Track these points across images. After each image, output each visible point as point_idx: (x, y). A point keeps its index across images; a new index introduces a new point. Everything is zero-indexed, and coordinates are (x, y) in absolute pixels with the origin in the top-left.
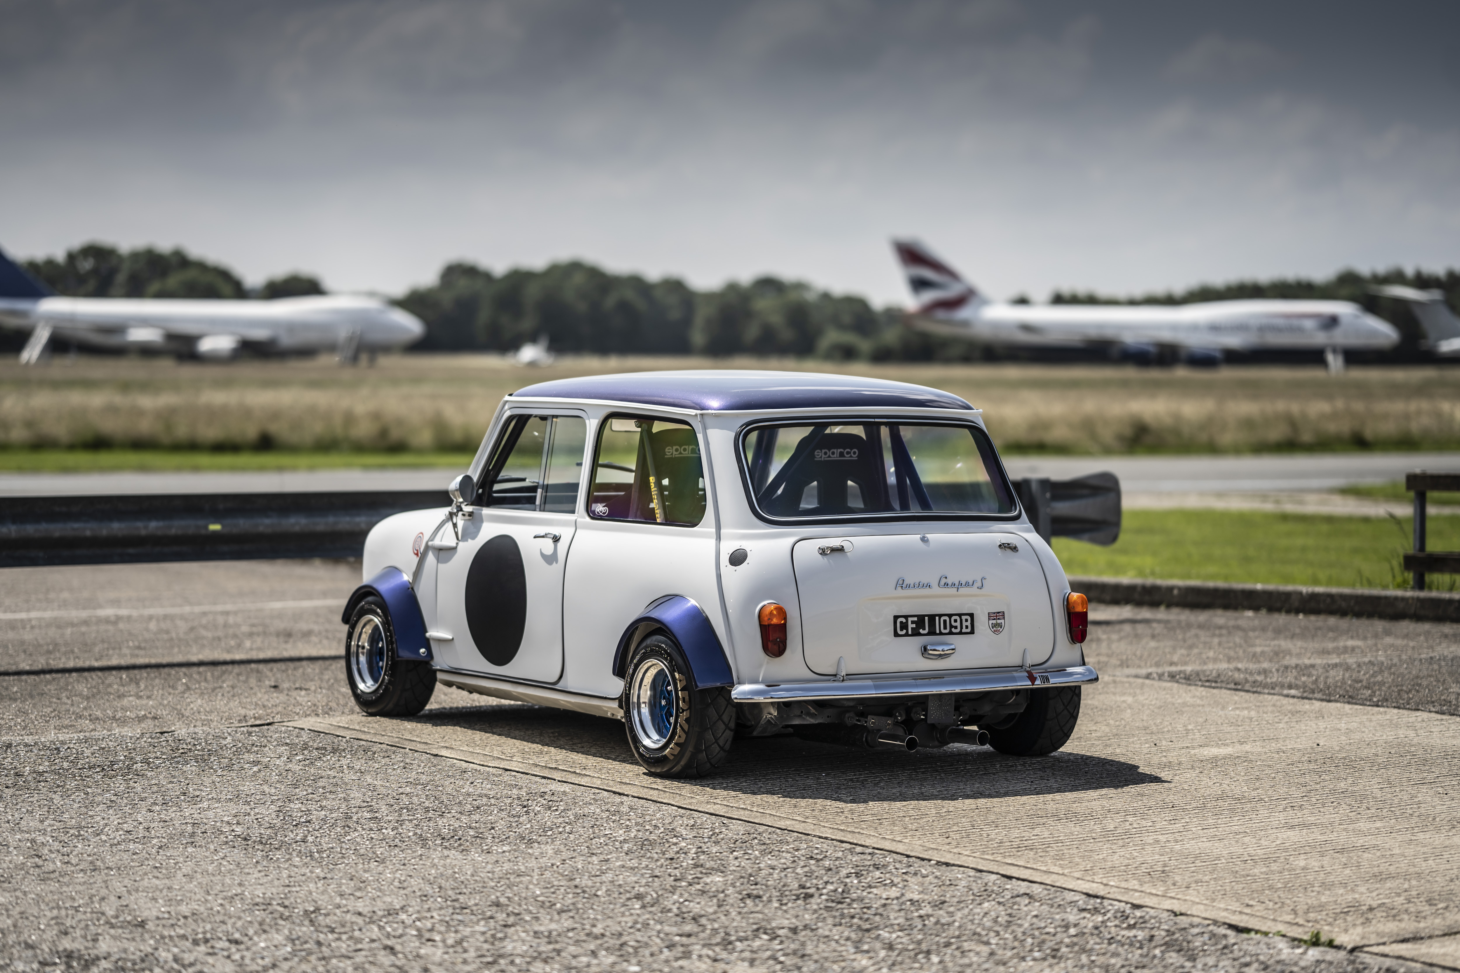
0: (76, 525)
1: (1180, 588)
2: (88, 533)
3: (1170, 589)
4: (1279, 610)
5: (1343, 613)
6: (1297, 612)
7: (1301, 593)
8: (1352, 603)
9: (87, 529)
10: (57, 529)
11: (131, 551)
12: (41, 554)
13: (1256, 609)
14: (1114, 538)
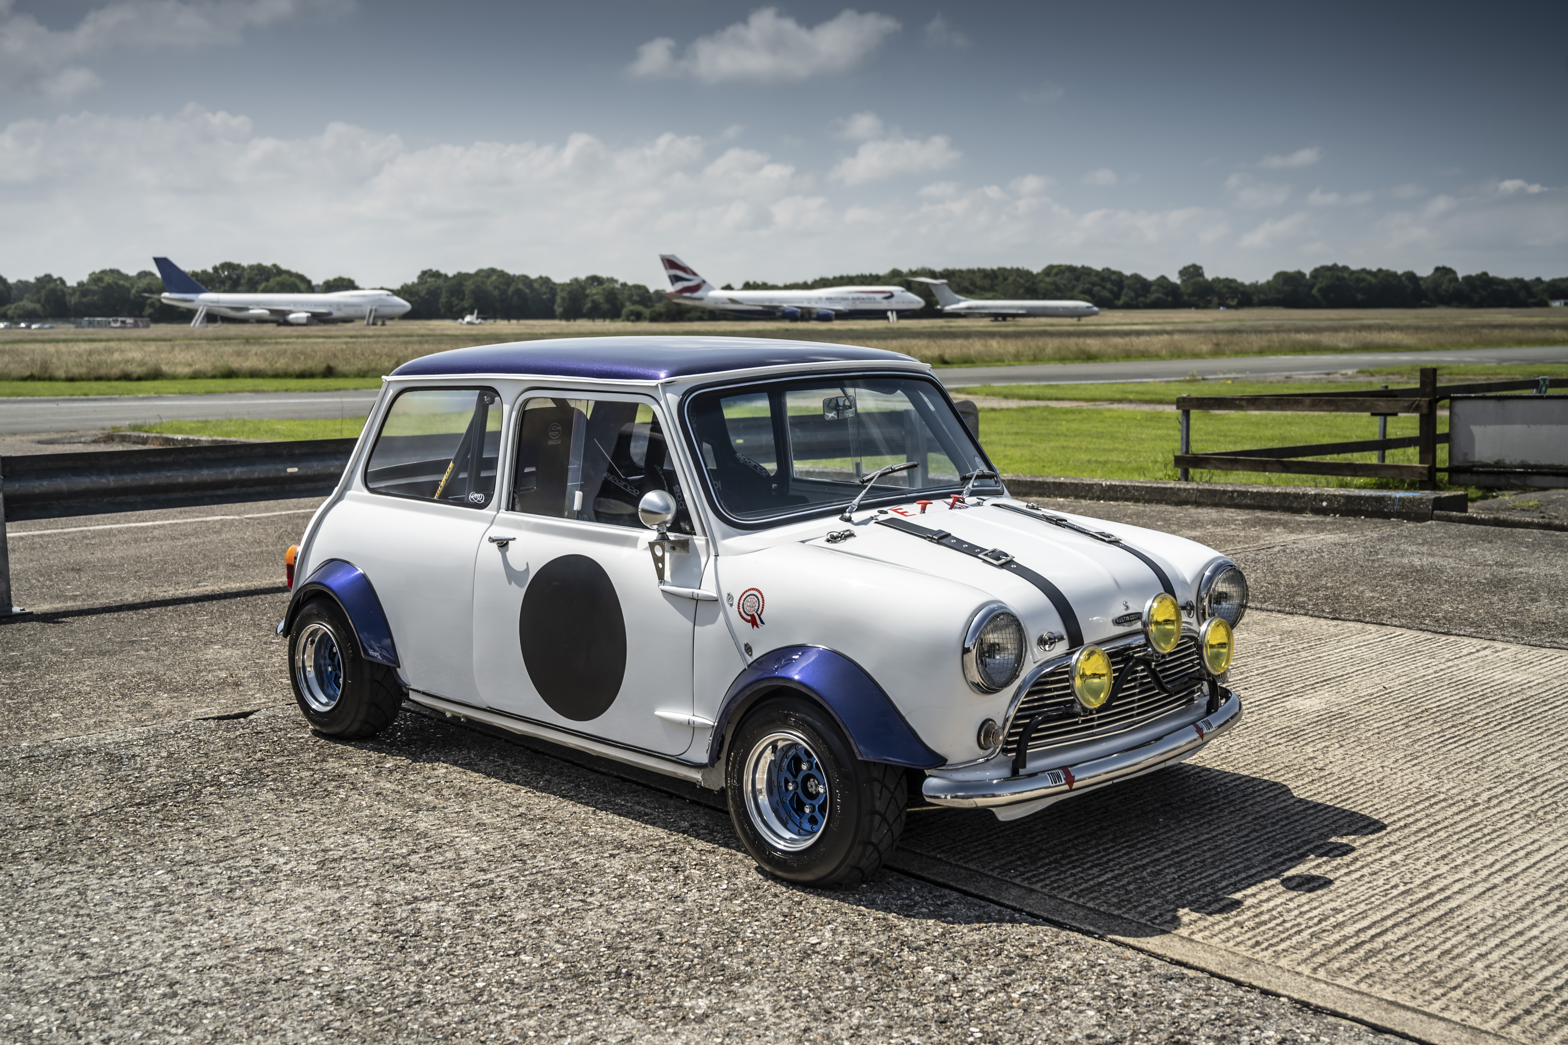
0: (169, 474)
2: (181, 480)
6: (1099, 499)
7: (1100, 485)
9: (180, 476)
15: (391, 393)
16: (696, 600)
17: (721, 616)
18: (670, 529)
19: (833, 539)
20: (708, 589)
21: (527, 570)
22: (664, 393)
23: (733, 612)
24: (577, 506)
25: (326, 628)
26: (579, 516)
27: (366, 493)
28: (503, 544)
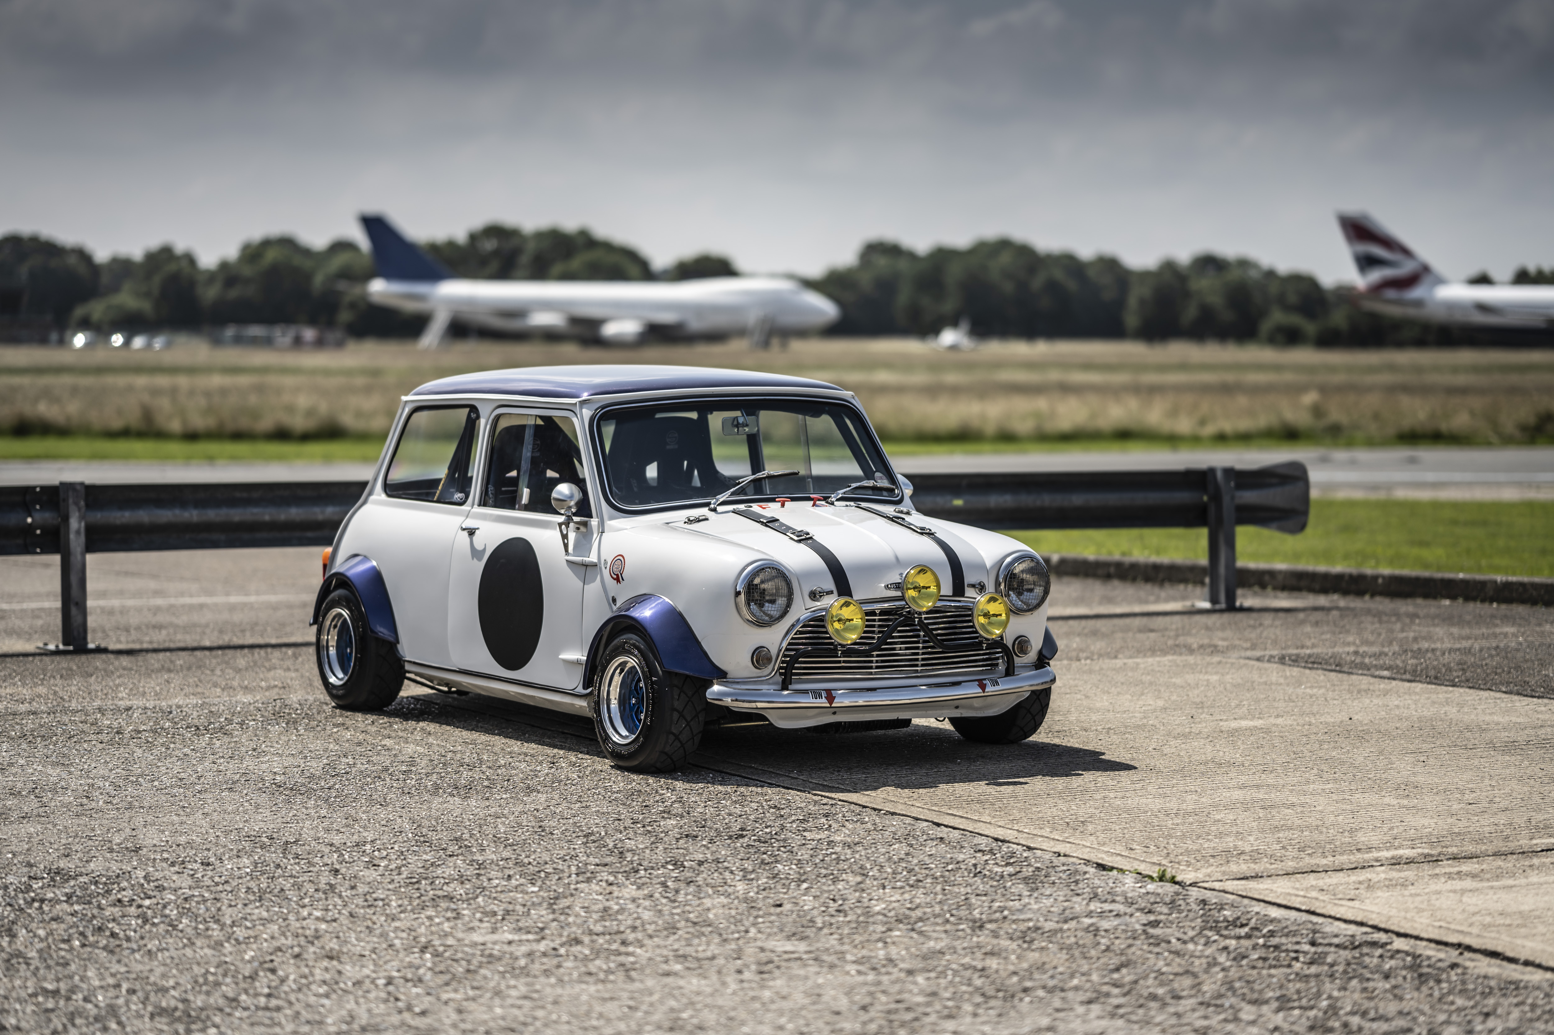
0: (255, 510)
1: (1383, 577)
2: (267, 518)
3: (1375, 578)
4: (1474, 599)
5: (1533, 601)
6: (1491, 601)
7: (1495, 582)
8: (1542, 592)
9: (266, 514)
10: (237, 515)
11: (310, 534)
12: (223, 537)
13: (1453, 597)
14: (1302, 527)
15: (407, 410)
16: (586, 565)
17: (599, 577)
18: (575, 514)
19: (689, 521)
20: (593, 558)
21: (484, 550)
22: (581, 408)
23: (606, 573)
24: (525, 500)
25: (345, 613)
26: (527, 508)
27: (383, 496)
28: (471, 532)
